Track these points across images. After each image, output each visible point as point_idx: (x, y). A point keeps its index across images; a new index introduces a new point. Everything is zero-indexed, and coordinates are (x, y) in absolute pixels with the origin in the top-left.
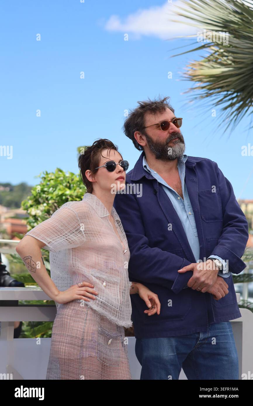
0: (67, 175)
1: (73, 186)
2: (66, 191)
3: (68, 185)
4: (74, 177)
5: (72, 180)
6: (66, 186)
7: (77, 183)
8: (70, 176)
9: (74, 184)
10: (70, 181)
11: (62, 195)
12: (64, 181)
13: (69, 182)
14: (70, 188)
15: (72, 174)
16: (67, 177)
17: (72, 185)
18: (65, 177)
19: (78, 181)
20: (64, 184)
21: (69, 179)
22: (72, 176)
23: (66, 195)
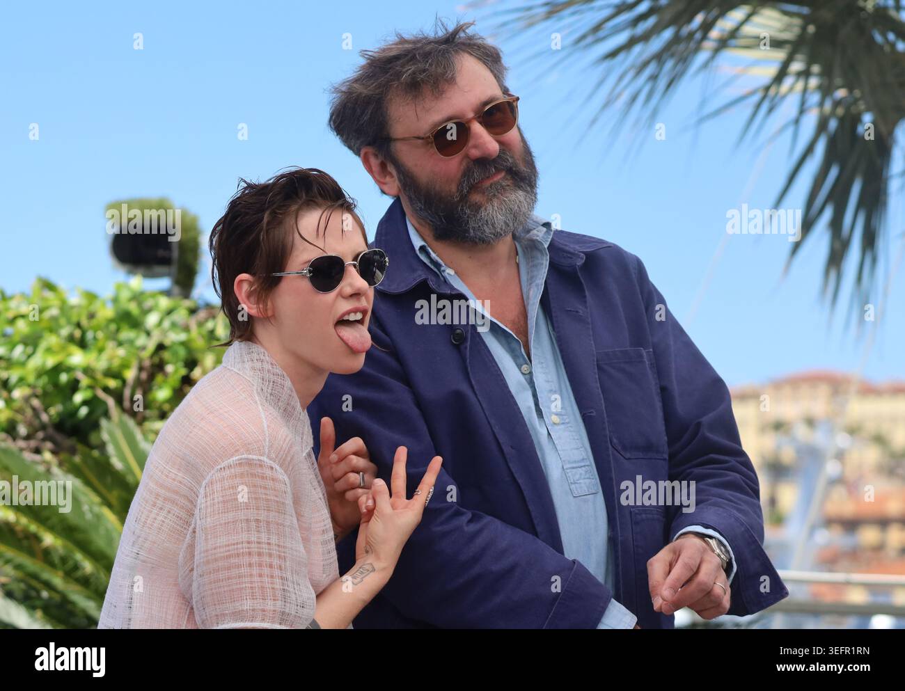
0: (74, 300)
1: (95, 338)
2: (69, 355)
3: (78, 333)
4: (97, 306)
5: (91, 316)
6: (71, 339)
7: (107, 326)
8: (84, 302)
9: (96, 330)
10: (84, 322)
11: (58, 369)
12: (63, 321)
13: (78, 325)
14: (83, 344)
15: (91, 297)
16: (72, 307)
17: (90, 335)
18: (64, 308)
19: (111, 321)
20: (65, 332)
21: (79, 315)
22: (90, 304)
23: (69, 369)
